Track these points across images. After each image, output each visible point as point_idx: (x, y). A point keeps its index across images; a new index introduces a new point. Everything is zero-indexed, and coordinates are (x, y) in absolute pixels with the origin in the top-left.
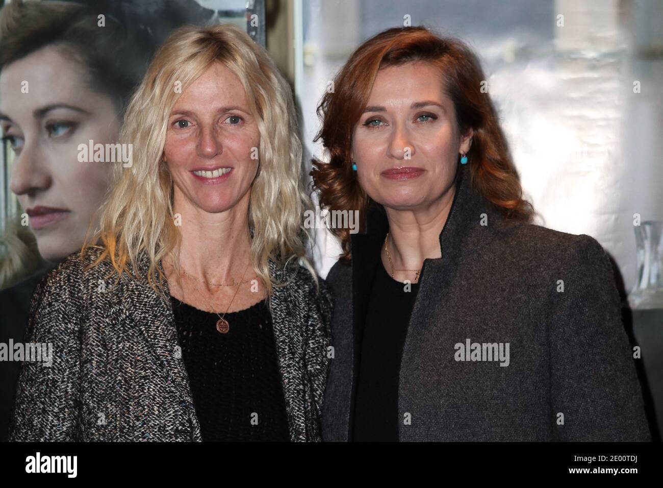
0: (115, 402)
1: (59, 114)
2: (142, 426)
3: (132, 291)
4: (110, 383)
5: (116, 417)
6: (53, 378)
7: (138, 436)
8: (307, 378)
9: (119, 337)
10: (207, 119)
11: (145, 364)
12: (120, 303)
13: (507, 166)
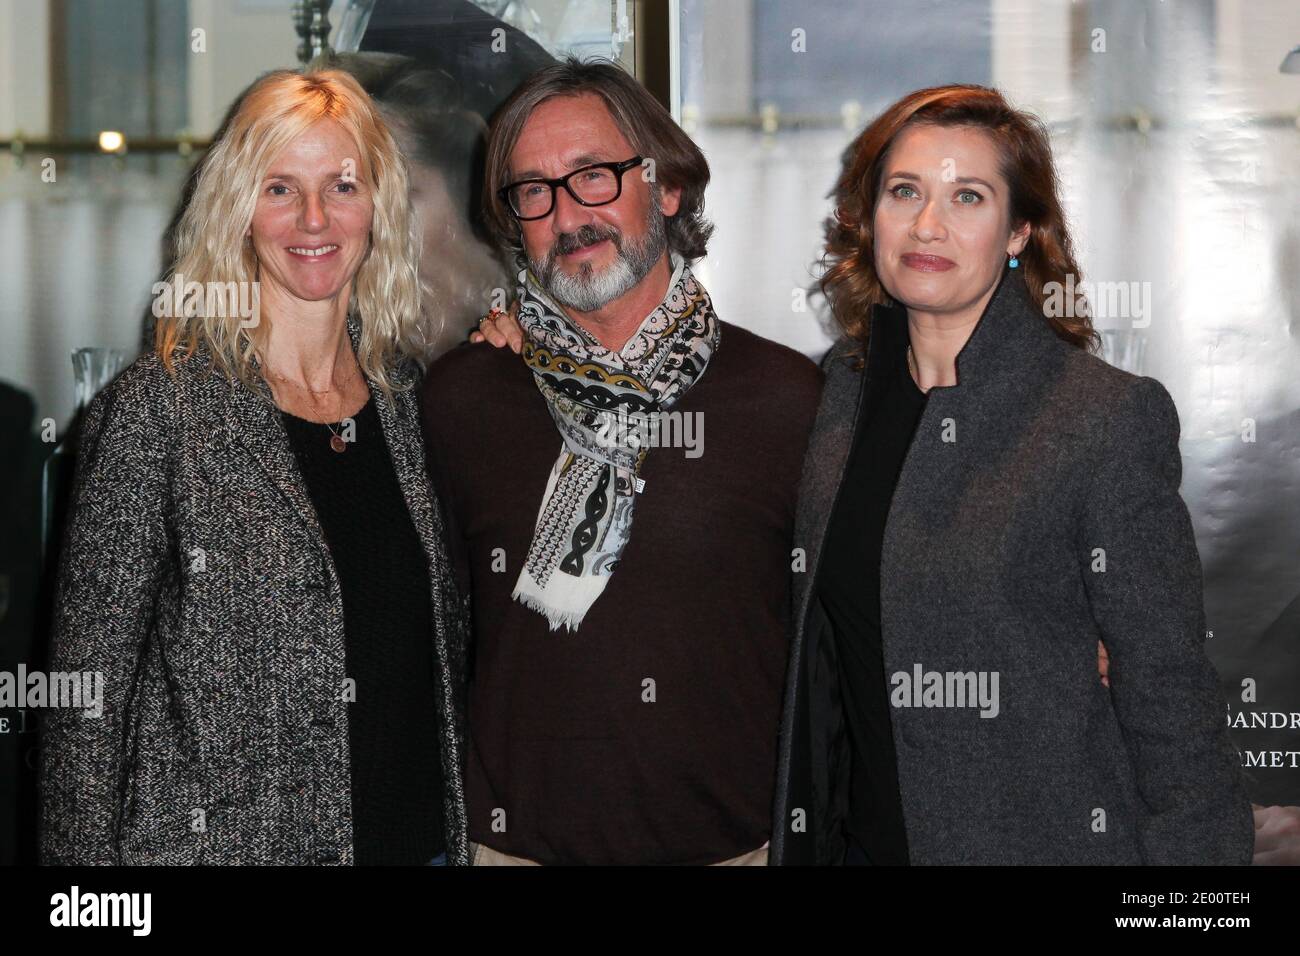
0: (226, 551)
2: (266, 581)
3: (236, 407)
4: (216, 526)
5: (228, 569)
6: (127, 521)
7: (260, 594)
9: (223, 467)
11: (261, 501)
12: (223, 422)
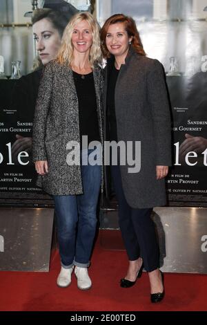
1: (46, 33)
8: (100, 89)
10: (81, 31)
13: (140, 45)
